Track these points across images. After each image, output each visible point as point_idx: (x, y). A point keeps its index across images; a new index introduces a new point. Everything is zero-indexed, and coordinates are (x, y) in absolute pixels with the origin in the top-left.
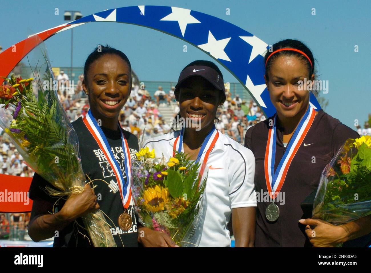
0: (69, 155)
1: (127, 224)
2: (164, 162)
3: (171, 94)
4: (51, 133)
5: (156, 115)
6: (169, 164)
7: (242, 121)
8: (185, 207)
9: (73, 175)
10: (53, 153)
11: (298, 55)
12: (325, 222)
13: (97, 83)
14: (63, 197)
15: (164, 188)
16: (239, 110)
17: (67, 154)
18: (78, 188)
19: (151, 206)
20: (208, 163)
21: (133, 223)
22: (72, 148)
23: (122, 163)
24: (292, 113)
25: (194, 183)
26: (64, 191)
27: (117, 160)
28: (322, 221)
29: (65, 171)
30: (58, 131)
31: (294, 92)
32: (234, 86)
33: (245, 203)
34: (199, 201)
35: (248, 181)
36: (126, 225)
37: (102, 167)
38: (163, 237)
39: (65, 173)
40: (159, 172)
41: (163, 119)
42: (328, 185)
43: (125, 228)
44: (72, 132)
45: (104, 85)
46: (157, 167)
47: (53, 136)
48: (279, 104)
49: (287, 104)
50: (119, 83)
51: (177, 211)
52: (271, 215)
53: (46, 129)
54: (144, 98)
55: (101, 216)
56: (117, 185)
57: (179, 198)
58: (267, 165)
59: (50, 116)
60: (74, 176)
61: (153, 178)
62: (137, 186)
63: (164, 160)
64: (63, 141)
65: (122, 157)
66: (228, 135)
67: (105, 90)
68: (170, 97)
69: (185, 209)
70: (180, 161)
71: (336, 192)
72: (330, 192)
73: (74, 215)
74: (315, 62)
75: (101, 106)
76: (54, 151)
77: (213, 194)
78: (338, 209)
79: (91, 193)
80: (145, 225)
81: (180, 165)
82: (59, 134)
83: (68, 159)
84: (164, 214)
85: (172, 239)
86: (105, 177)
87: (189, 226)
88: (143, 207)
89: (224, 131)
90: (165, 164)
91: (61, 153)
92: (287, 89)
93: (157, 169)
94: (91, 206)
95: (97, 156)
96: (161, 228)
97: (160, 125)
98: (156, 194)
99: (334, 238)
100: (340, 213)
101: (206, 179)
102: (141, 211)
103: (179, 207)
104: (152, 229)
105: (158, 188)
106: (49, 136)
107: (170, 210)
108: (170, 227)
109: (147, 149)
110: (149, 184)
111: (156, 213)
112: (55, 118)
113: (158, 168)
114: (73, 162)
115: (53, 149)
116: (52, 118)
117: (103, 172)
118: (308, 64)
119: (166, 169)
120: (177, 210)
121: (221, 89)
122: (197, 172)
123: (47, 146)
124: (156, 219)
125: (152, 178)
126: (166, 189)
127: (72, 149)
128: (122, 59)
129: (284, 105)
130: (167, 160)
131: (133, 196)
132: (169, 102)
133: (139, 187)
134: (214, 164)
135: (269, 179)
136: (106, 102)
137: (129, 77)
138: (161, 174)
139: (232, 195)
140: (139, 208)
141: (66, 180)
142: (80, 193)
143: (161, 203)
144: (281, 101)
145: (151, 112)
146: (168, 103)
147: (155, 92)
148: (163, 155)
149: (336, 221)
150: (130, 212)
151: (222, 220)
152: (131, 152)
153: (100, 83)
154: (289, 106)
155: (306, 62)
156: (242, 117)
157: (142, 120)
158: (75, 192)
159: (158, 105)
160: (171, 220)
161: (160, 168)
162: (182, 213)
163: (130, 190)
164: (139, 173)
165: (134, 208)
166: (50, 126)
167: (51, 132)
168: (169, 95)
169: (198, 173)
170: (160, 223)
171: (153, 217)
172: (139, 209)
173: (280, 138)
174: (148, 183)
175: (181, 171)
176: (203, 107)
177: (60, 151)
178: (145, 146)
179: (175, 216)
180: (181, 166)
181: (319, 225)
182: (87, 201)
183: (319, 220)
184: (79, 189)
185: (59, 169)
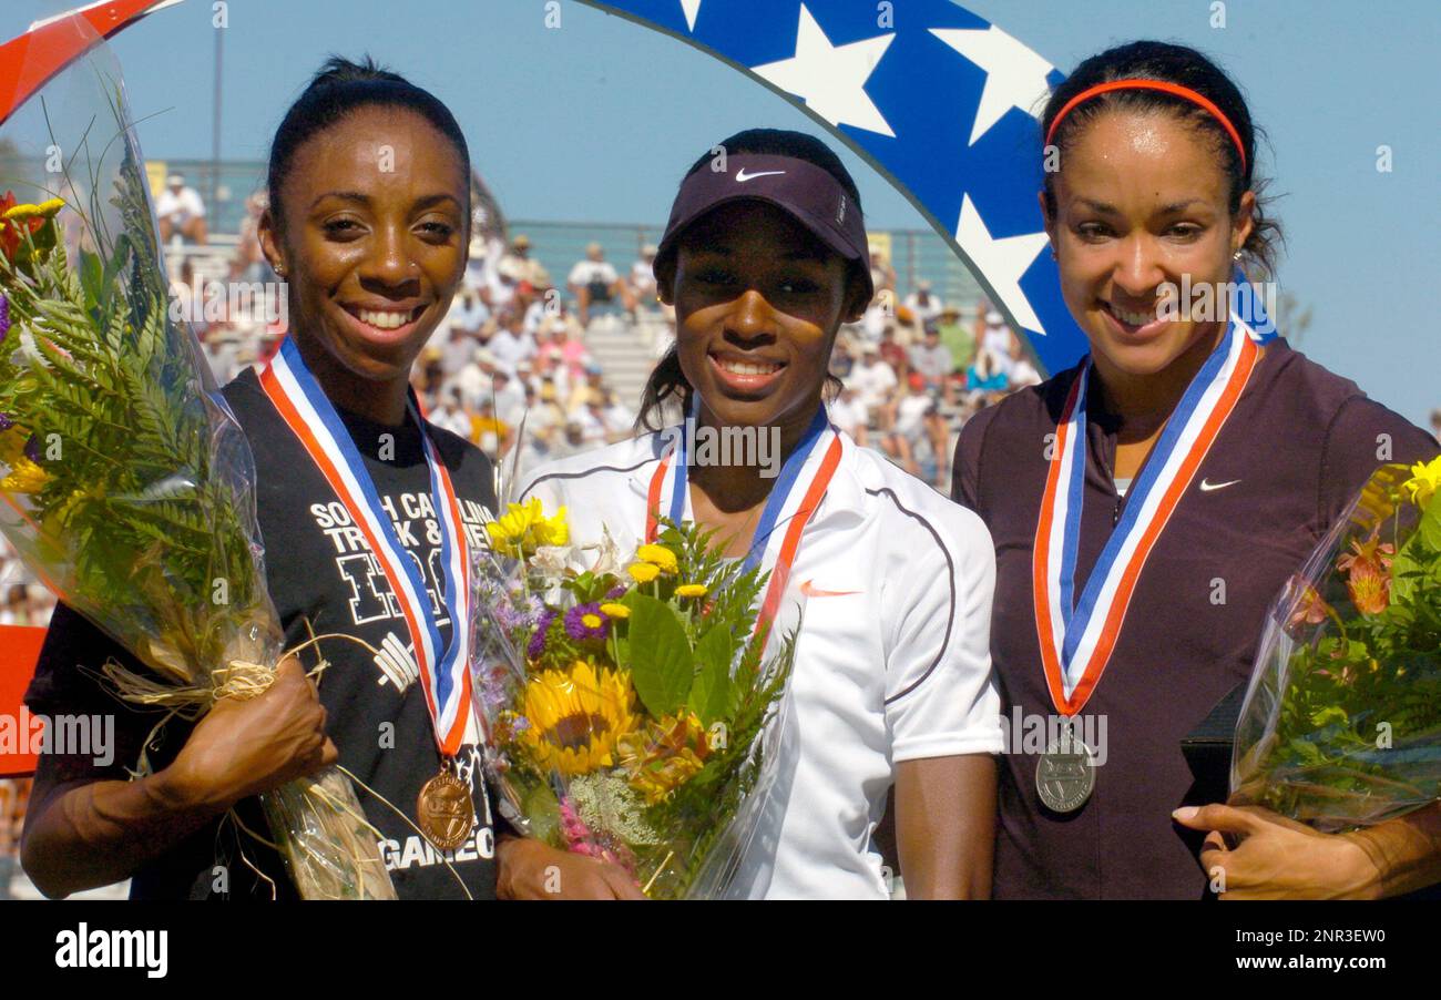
0: (216, 530)
1: (453, 822)
2: (613, 563)
3: (642, 276)
4: (142, 437)
5: (577, 367)
6: (633, 569)
7: (941, 393)
8: (704, 756)
9: (228, 615)
10: (147, 518)
11: (1180, 111)
12: (1283, 819)
13: (324, 232)
14: (180, 711)
15: (612, 673)
16: (930, 347)
17: (207, 526)
18: (249, 673)
19: (556, 751)
20: (800, 570)
21: (478, 819)
22: (229, 502)
23: (431, 563)
24: (1153, 356)
25: (741, 653)
26: (186, 683)
27: (407, 548)
28: (1272, 814)
29: (196, 599)
30: (172, 428)
31: (1160, 267)
32: (910, 245)
33: (951, 740)
34: (761, 731)
35: (966, 646)
36: (449, 830)
37: (346, 577)
38: (605, 880)
39: (195, 607)
40: (588, 605)
41: (605, 382)
42: (1291, 660)
43: (444, 838)
44: (229, 433)
45: (355, 243)
46: (583, 584)
47: (148, 448)
48: (1100, 318)
49: (1132, 319)
50: (420, 232)
51: (667, 772)
52: (1059, 784)
53: (122, 419)
54: (523, 292)
55: (343, 795)
56: (412, 654)
57: (676, 716)
58: (1042, 570)
59: (140, 363)
60: (234, 622)
61: (566, 628)
62: (496, 663)
63: (614, 556)
64: (193, 472)
65: (429, 536)
66: (884, 450)
67: (359, 262)
68: (635, 292)
69: (700, 765)
70: (680, 557)
71: (1326, 692)
72: (1301, 694)
73: (227, 785)
74: (1258, 138)
75: (339, 330)
76: (152, 510)
77: (821, 703)
78: (1339, 764)
79: (306, 695)
80: (528, 827)
81: (680, 578)
82: (174, 439)
83: (209, 545)
84: (614, 784)
85: (644, 891)
86: (358, 621)
87: (717, 834)
88: (519, 753)
89: (865, 435)
90: (615, 572)
91: (183, 523)
92: (1133, 253)
93: (582, 594)
94: (302, 751)
95: (326, 532)
96: (597, 843)
97: (593, 407)
98: (575, 698)
99: (1319, 888)
100: (1343, 783)
101: (794, 636)
102: (512, 768)
103: (677, 753)
104: (557, 847)
105: (583, 671)
106: (134, 447)
107: (637, 768)
108: (636, 840)
109: (536, 508)
110: (547, 654)
111: (576, 777)
112: (158, 369)
113: (585, 587)
114: (230, 560)
115: (147, 506)
116: (147, 372)
117: (352, 601)
118: (1223, 147)
119: (623, 591)
120: (667, 766)
121: (853, 255)
122: (752, 607)
123: (124, 491)
124: (579, 805)
125: (562, 631)
126: (620, 678)
127: (226, 508)
128: (434, 131)
129: (1120, 321)
130: (623, 557)
131: (476, 704)
132: (632, 311)
133: (506, 666)
134: (821, 577)
135: (1051, 630)
136: (364, 316)
137: (461, 209)
138: (599, 613)
139: (895, 707)
140: (503, 755)
141: (198, 637)
142: (256, 692)
143: (598, 736)
144: (1107, 307)
145: (555, 352)
146: (627, 317)
147: (569, 267)
148: (606, 531)
149: (1328, 816)
150: (464, 773)
151: (852, 814)
152: (469, 515)
153: (338, 231)
154: (1139, 327)
155: (1213, 139)
156: (944, 377)
157: (515, 387)
158: (235, 687)
159: (585, 324)
160: (641, 810)
161: (594, 586)
162: (690, 779)
163: (467, 676)
164: (506, 610)
165: (482, 758)
166: (140, 404)
167: (140, 430)
168: (631, 283)
169: (755, 612)
170: (592, 822)
171: (563, 795)
172: (504, 761)
173: (1102, 459)
174: (541, 651)
175: (685, 602)
176: (779, 331)
177: (179, 511)
178: (526, 492)
179: (661, 793)
180: (685, 582)
181: (1259, 830)
182: (284, 730)
183: (1259, 809)
184: (254, 678)
185: (172, 589)
